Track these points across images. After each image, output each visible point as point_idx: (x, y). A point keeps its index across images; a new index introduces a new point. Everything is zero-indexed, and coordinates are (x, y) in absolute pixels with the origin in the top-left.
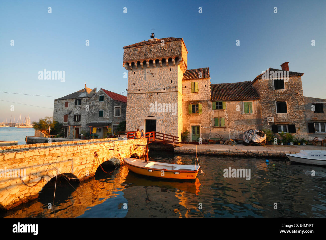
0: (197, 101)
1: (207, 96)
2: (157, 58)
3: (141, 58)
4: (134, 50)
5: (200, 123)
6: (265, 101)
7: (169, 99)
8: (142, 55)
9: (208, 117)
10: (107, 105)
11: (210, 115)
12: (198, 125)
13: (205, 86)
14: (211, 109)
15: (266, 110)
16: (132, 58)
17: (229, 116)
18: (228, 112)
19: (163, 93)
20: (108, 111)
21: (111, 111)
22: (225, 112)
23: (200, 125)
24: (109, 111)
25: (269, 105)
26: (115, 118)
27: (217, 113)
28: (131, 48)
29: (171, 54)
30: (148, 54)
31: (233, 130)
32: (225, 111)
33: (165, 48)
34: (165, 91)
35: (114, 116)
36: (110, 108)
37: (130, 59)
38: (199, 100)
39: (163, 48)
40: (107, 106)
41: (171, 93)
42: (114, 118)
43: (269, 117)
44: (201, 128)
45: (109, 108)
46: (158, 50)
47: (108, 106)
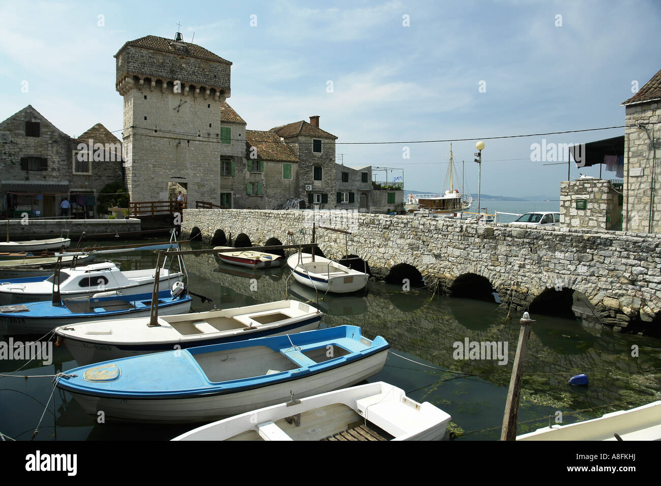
0: (228, 156)
1: (241, 150)
2: (193, 84)
3: (164, 74)
4: (150, 55)
5: (232, 190)
6: (303, 164)
7: (207, 152)
8: (166, 70)
9: (242, 182)
10: (52, 147)
11: (244, 178)
12: (228, 192)
13: (240, 135)
14: (246, 170)
15: (304, 176)
16: (147, 70)
17: (267, 180)
18: (266, 175)
19: (198, 142)
20: (56, 160)
21: (64, 161)
22: (263, 176)
23: (232, 192)
24: (58, 160)
25: (307, 170)
26: (77, 175)
27: (253, 175)
28: (143, 49)
29: (215, 82)
30: (177, 72)
31: (270, 200)
32: (263, 173)
33: (205, 70)
34: (201, 138)
35: (74, 171)
36: (61, 153)
37: (143, 70)
38: (231, 155)
39: (203, 70)
40: (50, 149)
41: (210, 144)
42: (73, 175)
43: (307, 184)
44: (233, 196)
45: (57, 153)
46: (195, 69)
47: (55, 149)
